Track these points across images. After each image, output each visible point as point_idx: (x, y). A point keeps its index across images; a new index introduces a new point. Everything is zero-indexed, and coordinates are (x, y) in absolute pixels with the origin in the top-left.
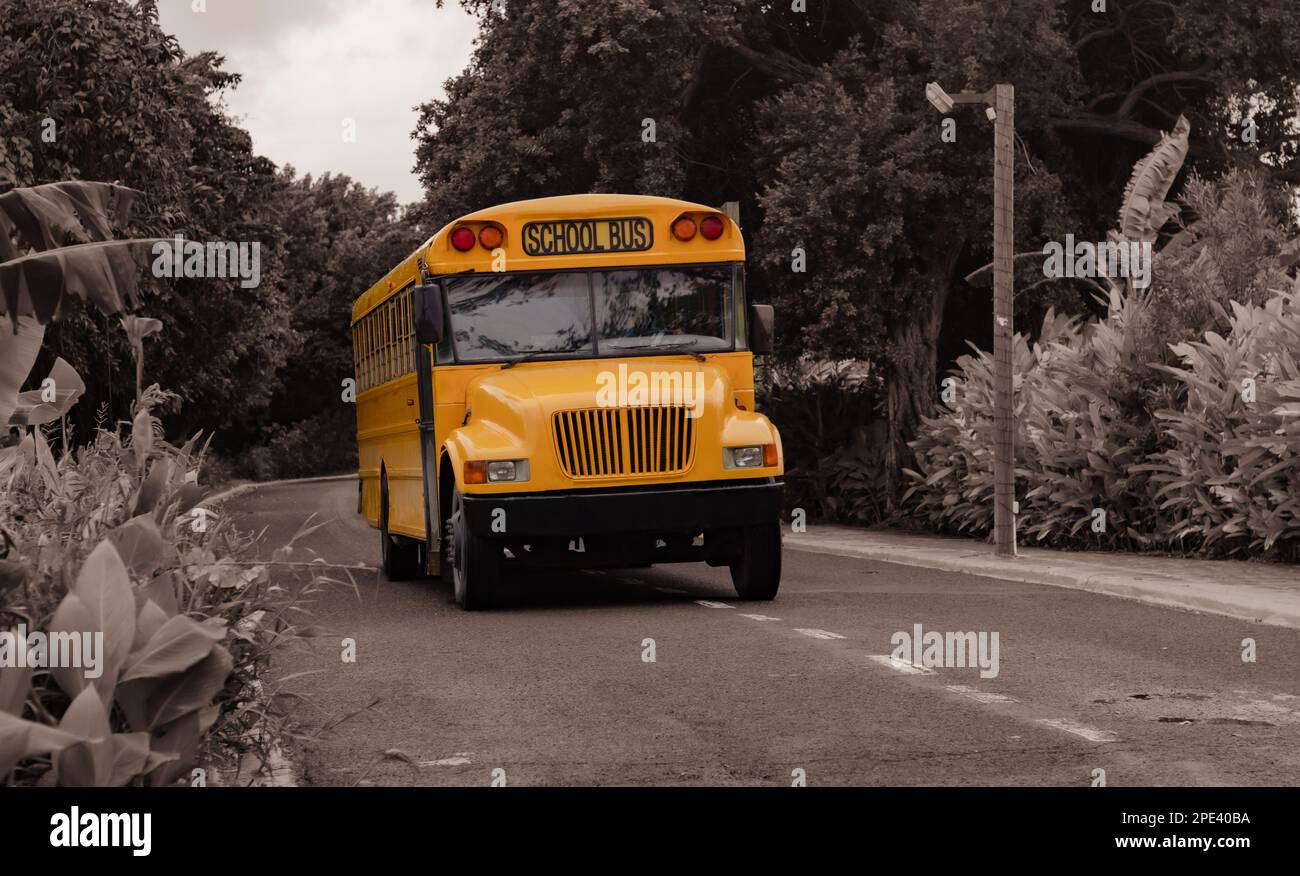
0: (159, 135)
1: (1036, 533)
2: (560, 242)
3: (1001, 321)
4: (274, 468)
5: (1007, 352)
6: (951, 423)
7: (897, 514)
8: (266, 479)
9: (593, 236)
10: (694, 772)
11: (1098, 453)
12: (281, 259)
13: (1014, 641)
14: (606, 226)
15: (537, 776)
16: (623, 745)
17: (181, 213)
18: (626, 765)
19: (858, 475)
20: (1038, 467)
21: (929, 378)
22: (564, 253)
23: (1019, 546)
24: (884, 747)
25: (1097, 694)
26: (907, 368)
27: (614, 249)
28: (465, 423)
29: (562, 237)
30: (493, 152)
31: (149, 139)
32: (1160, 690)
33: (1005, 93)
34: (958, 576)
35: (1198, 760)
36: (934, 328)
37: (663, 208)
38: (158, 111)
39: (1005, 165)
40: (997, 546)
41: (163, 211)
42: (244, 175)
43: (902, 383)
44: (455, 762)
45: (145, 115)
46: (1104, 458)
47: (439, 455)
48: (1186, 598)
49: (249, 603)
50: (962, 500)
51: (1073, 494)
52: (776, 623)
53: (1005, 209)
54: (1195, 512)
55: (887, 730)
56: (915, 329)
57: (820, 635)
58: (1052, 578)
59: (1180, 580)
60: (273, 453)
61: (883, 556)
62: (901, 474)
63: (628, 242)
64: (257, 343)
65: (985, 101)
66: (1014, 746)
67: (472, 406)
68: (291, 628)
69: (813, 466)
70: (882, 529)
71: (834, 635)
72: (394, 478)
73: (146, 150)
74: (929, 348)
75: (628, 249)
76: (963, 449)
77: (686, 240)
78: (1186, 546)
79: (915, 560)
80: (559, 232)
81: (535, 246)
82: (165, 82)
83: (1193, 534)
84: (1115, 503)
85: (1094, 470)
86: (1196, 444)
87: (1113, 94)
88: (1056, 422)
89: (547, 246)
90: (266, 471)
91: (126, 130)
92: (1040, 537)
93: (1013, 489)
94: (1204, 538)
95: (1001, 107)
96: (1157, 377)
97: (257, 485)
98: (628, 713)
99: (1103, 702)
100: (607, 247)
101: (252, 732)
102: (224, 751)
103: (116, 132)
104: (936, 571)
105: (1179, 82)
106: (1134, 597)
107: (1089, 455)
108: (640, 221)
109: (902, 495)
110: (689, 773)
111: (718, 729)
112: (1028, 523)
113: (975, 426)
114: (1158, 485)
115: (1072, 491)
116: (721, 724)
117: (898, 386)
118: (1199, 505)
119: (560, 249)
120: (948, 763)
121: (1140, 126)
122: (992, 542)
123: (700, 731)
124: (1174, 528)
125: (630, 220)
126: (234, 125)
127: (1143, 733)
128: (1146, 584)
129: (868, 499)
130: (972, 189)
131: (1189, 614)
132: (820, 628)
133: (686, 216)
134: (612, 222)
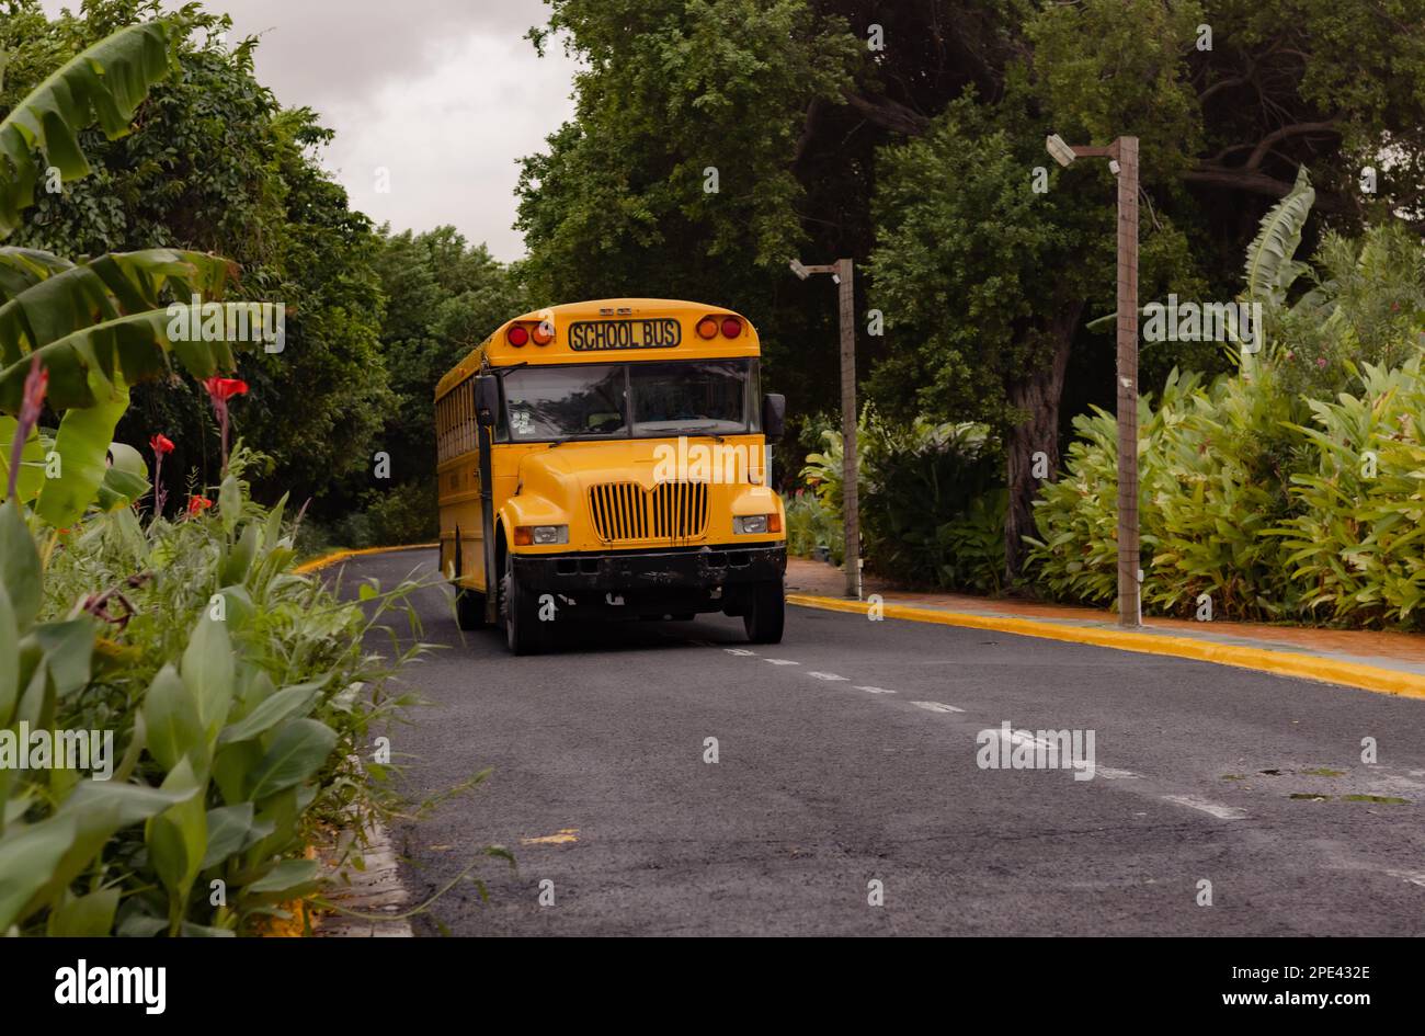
0: (253, 193)
1: (1163, 602)
2: (601, 339)
3: (1125, 382)
4: (371, 535)
5: (1132, 414)
6: (1073, 488)
7: (1017, 583)
8: (363, 547)
9: (629, 334)
10: (808, 850)
11: (1226, 519)
12: (379, 319)
13: (1138, 714)
14: (641, 325)
15: (645, 854)
16: (734, 822)
17: (276, 273)
18: (737, 843)
19: (976, 542)
20: (1164, 534)
21: (1050, 441)
22: (604, 349)
23: (1144, 615)
24: (1004, 825)
25: (1225, 769)
26: (1026, 431)
27: (647, 346)
28: (517, 494)
29: (603, 335)
30: (598, 211)
31: (243, 196)
32: (1292, 765)
33: (1130, 145)
34: (1081, 647)
35: (1331, 837)
36: (1055, 389)
37: (689, 311)
38: (251, 167)
39: (1129, 220)
40: (1121, 616)
41: (257, 271)
42: (339, 232)
43: (1022, 447)
44: (559, 839)
45: (238, 171)
46: (1233, 524)
47: (495, 520)
48: (1318, 669)
49: (345, 674)
50: (1085, 568)
51: (1201, 562)
52: (893, 695)
53: (1129, 267)
54: (1328, 580)
55: (1008, 807)
56: (1035, 391)
57: (937, 708)
58: (1178, 649)
59: (1312, 651)
60: (371, 520)
61: (1003, 625)
62: (1021, 541)
63: (659, 340)
64: (354, 407)
65: (1109, 153)
66: (1140, 824)
67: (524, 479)
68: (390, 699)
69: (930, 533)
70: (1002, 599)
71: (952, 708)
72: (466, 539)
73: (240, 208)
74: (1050, 410)
75: (659, 346)
76: (1085, 515)
77: (709, 338)
78: (1318, 615)
79: (1037, 630)
80: (600, 331)
81: (579, 343)
82: (259, 138)
83: (1326, 602)
84: (1243, 571)
85: (1223, 538)
86: (1328, 510)
87: (1242, 146)
88: (1184, 486)
89: (590, 343)
90: (363, 538)
91: (218, 187)
92: (1167, 607)
93: (1137, 557)
94: (1336, 607)
95: (1125, 160)
96: (1288, 441)
97: (353, 553)
98: (739, 789)
99: (1232, 777)
100: (642, 344)
101: (349, 808)
102: (322, 827)
103: (208, 189)
104: (1058, 641)
105: (1310, 134)
106: (1263, 669)
107: (1217, 521)
108: (669, 321)
109: (1022, 563)
110: (803, 851)
111: (833, 806)
112: (1153, 592)
113: (1098, 491)
114: (1289, 552)
115: (1198, 558)
116: (835, 800)
117: (1017, 451)
118: (1332, 573)
119: (601, 345)
120: (1071, 840)
121: (1270, 179)
122: (1116, 612)
123: (813, 808)
124: (1304, 597)
125: (661, 321)
126: (330, 180)
127: (1274, 809)
128: (1276, 656)
129: (987, 567)
130: (1095, 245)
131: (1322, 687)
132: (938, 701)
133: (709, 318)
134: (646, 323)
